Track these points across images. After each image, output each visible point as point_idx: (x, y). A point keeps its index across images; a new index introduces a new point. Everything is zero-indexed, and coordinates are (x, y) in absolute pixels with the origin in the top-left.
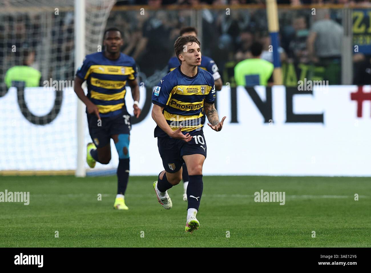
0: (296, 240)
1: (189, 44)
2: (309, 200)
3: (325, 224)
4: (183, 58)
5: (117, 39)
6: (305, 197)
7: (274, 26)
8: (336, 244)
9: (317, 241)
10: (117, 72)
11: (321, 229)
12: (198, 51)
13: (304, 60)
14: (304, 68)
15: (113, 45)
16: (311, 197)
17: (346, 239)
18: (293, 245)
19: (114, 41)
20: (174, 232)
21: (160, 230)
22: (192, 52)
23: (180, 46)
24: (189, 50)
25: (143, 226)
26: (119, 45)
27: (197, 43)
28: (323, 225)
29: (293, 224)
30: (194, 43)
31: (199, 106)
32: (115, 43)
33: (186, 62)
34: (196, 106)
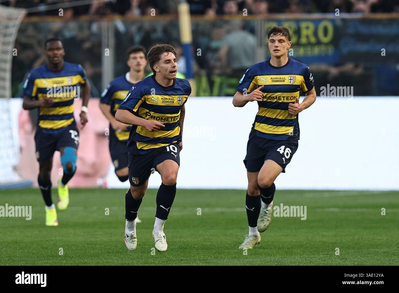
0: (209, 253)
1: (165, 54)
2: (223, 213)
3: (239, 237)
4: (158, 69)
5: (58, 49)
6: (219, 210)
7: (186, 37)
8: (250, 257)
9: (230, 254)
10: (63, 83)
11: (234, 242)
12: (175, 62)
13: (217, 71)
14: (217, 80)
15: (55, 55)
16: (224, 210)
17: (260, 252)
18: (206, 259)
19: (56, 52)
20: (86, 245)
21: (70, 244)
22: (168, 63)
23: (155, 55)
24: (165, 60)
25: (54, 239)
26: (61, 55)
27: (173, 53)
28: (236, 239)
29: (206, 237)
30: (170, 53)
31: (176, 118)
32: (57, 54)
33: (161, 73)
34: (173, 119)
